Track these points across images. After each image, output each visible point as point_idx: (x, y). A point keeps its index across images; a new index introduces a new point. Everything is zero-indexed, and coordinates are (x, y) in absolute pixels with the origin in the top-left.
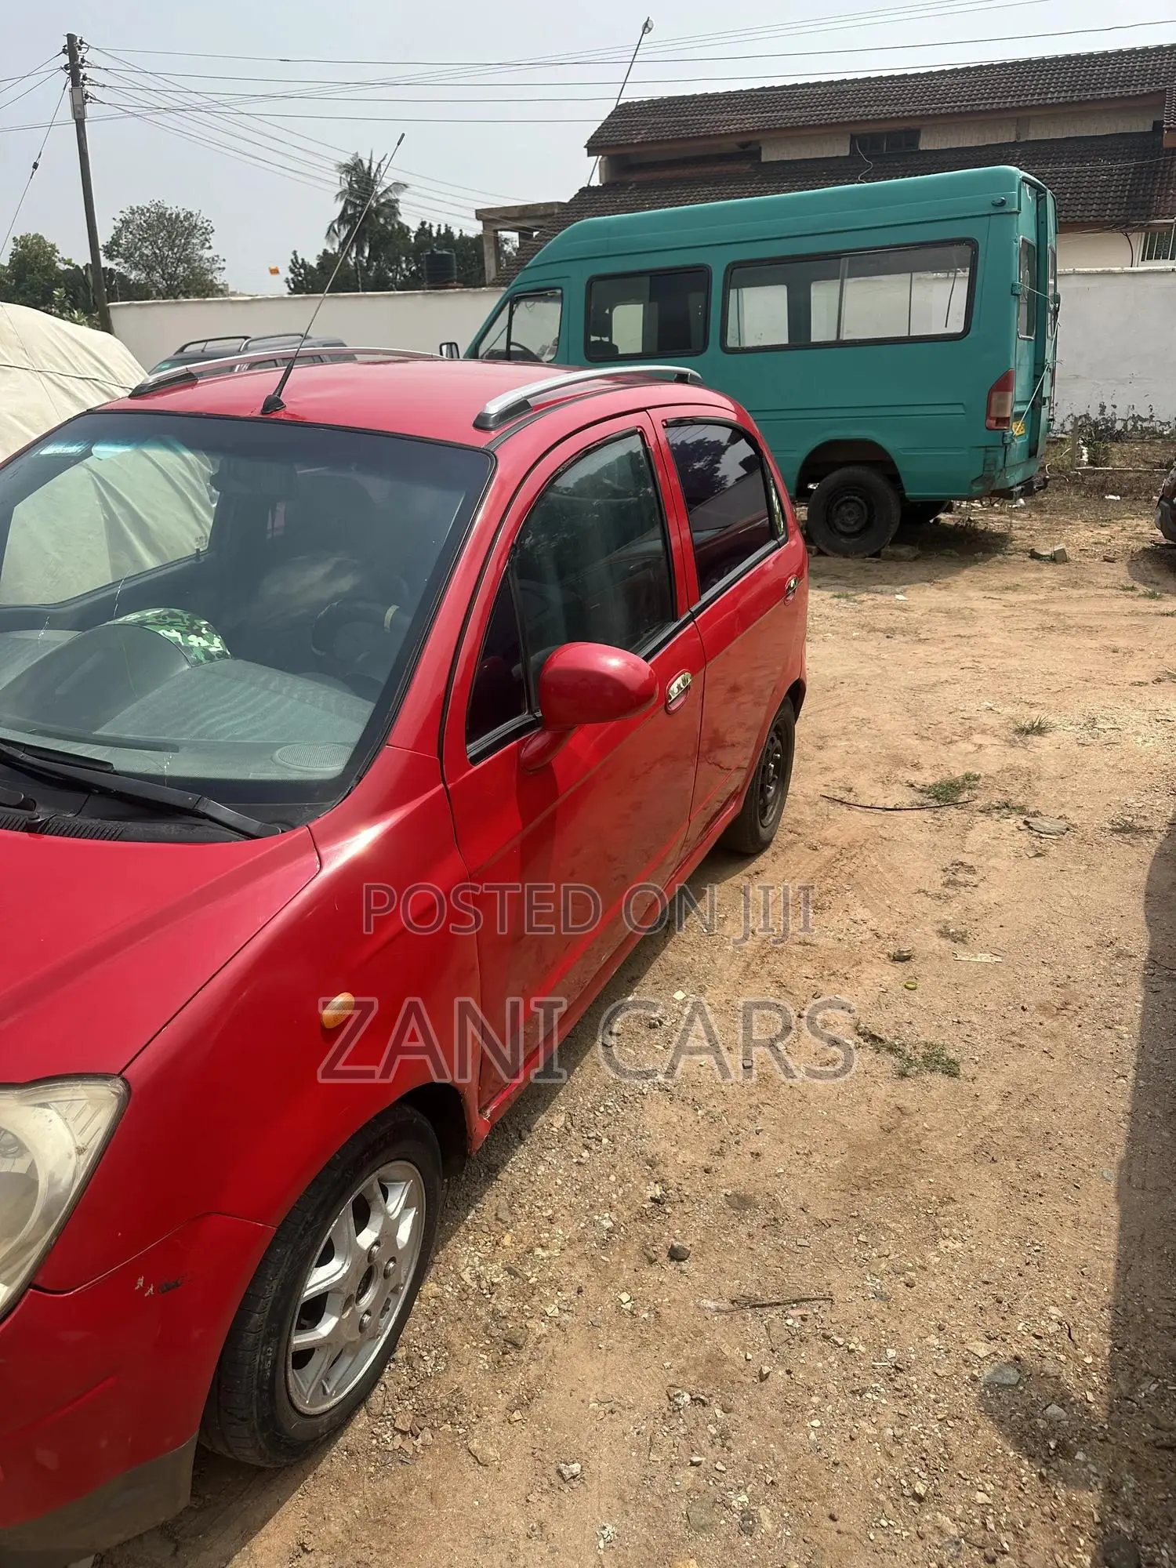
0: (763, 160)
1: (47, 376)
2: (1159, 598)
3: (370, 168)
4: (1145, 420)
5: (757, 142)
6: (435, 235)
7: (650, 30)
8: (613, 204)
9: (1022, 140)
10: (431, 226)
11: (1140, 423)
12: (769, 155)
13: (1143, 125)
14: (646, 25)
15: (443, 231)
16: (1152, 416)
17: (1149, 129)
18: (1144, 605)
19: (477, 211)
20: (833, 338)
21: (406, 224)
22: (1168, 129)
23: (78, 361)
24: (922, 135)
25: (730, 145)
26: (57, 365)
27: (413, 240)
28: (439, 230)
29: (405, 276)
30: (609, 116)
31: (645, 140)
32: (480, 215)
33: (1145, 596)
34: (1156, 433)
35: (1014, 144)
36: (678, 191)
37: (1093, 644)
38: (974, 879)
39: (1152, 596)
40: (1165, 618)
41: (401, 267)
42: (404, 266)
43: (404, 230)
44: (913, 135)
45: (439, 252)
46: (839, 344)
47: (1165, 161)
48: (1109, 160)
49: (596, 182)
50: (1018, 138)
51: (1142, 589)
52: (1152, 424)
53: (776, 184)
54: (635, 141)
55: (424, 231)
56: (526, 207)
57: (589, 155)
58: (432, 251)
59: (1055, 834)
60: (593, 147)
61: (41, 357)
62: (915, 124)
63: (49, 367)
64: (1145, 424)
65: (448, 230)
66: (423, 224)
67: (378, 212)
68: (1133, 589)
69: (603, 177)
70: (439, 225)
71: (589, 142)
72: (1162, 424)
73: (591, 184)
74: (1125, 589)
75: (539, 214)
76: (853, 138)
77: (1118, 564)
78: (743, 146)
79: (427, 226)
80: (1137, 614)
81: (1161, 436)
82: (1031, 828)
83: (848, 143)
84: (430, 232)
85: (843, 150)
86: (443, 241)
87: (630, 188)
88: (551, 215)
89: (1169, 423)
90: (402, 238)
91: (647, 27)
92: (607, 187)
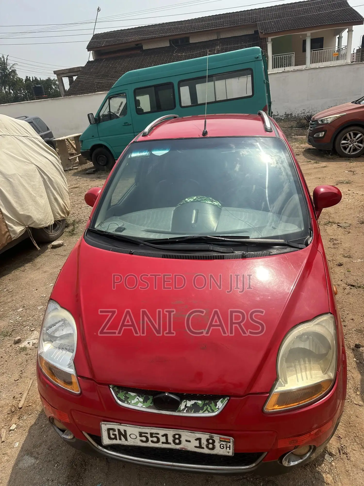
0: (144, 48)
1: (14, 136)
2: (318, 163)
3: (4, 60)
4: (276, 116)
5: (141, 44)
6: (32, 80)
7: (100, 10)
8: (100, 66)
9: (219, 38)
10: (30, 78)
11: (275, 117)
12: (145, 47)
13: (251, 32)
14: (98, 9)
15: (34, 79)
16: (278, 114)
17: (253, 33)
18: (316, 165)
19: (54, 72)
20: (214, 100)
21: (21, 78)
22: (260, 33)
23: (20, 130)
24: (190, 38)
25: (133, 45)
26: (16, 133)
27: (24, 82)
28: (33, 79)
29: (24, 95)
30: (91, 39)
31: (105, 45)
32: (55, 72)
33: (315, 163)
34: (280, 119)
35: (217, 40)
36: (119, 60)
37: (312, 178)
38: (339, 242)
39: (316, 163)
40: (324, 168)
41: (22, 92)
42: (23, 91)
43: (20, 80)
44: (187, 39)
45: (37, 86)
46: (216, 102)
47: (260, 42)
48: (245, 43)
49: (91, 59)
50: (218, 38)
51: (313, 162)
52: (278, 117)
53: (150, 56)
54: (103, 46)
55: (27, 79)
56: (70, 69)
57: (88, 51)
58: (35, 86)
59: (348, 227)
60: (89, 48)
61: (12, 131)
62: (187, 35)
63: (15, 134)
64: (277, 117)
65: (36, 79)
66: (27, 77)
67: (10, 74)
68: (310, 161)
69: (94, 58)
70: (33, 77)
71: (87, 47)
72: (281, 116)
73: (90, 60)
74: (308, 162)
75: (75, 71)
76: (170, 41)
77: (300, 156)
78: (137, 45)
79: (28, 78)
80: (316, 168)
81: (282, 120)
82: (341, 227)
83: (169, 42)
84: (30, 80)
85: (167, 44)
86: (35, 82)
87: (104, 60)
88: (80, 71)
89: (283, 116)
90: (21, 82)
91: (99, 10)
92: (96, 61)
